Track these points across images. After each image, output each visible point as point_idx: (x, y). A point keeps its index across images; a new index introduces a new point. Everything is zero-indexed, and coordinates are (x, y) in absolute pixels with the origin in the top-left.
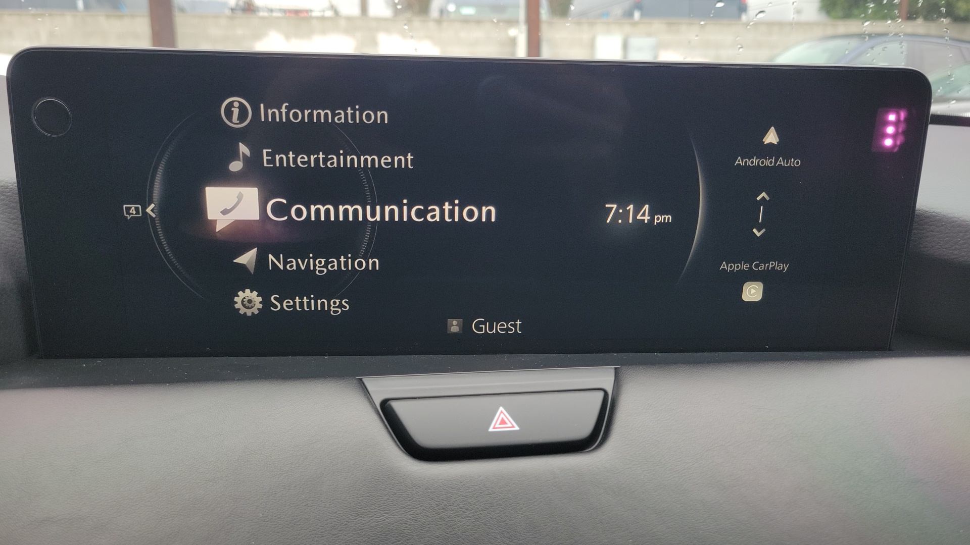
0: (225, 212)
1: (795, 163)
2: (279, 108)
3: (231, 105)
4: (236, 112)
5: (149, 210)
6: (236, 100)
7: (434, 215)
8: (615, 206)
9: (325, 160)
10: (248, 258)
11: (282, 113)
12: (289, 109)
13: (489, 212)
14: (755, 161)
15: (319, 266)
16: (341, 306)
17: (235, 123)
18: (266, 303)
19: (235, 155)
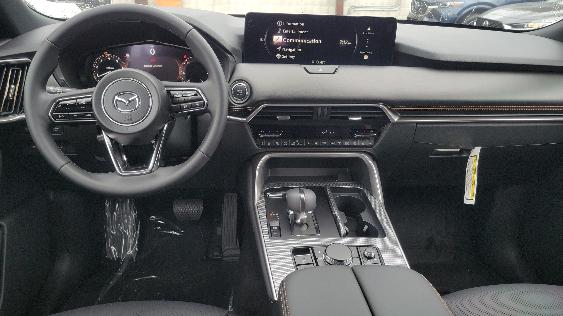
0: (276, 40)
1: (373, 34)
2: (286, 23)
3: (279, 22)
4: (280, 23)
5: (264, 40)
6: (280, 21)
7: (311, 42)
8: (341, 41)
9: (293, 32)
10: (279, 48)
11: (287, 23)
12: (288, 23)
13: (320, 41)
14: (366, 33)
15: (291, 50)
16: (294, 57)
17: (279, 25)
18: (282, 56)
19: (279, 30)
